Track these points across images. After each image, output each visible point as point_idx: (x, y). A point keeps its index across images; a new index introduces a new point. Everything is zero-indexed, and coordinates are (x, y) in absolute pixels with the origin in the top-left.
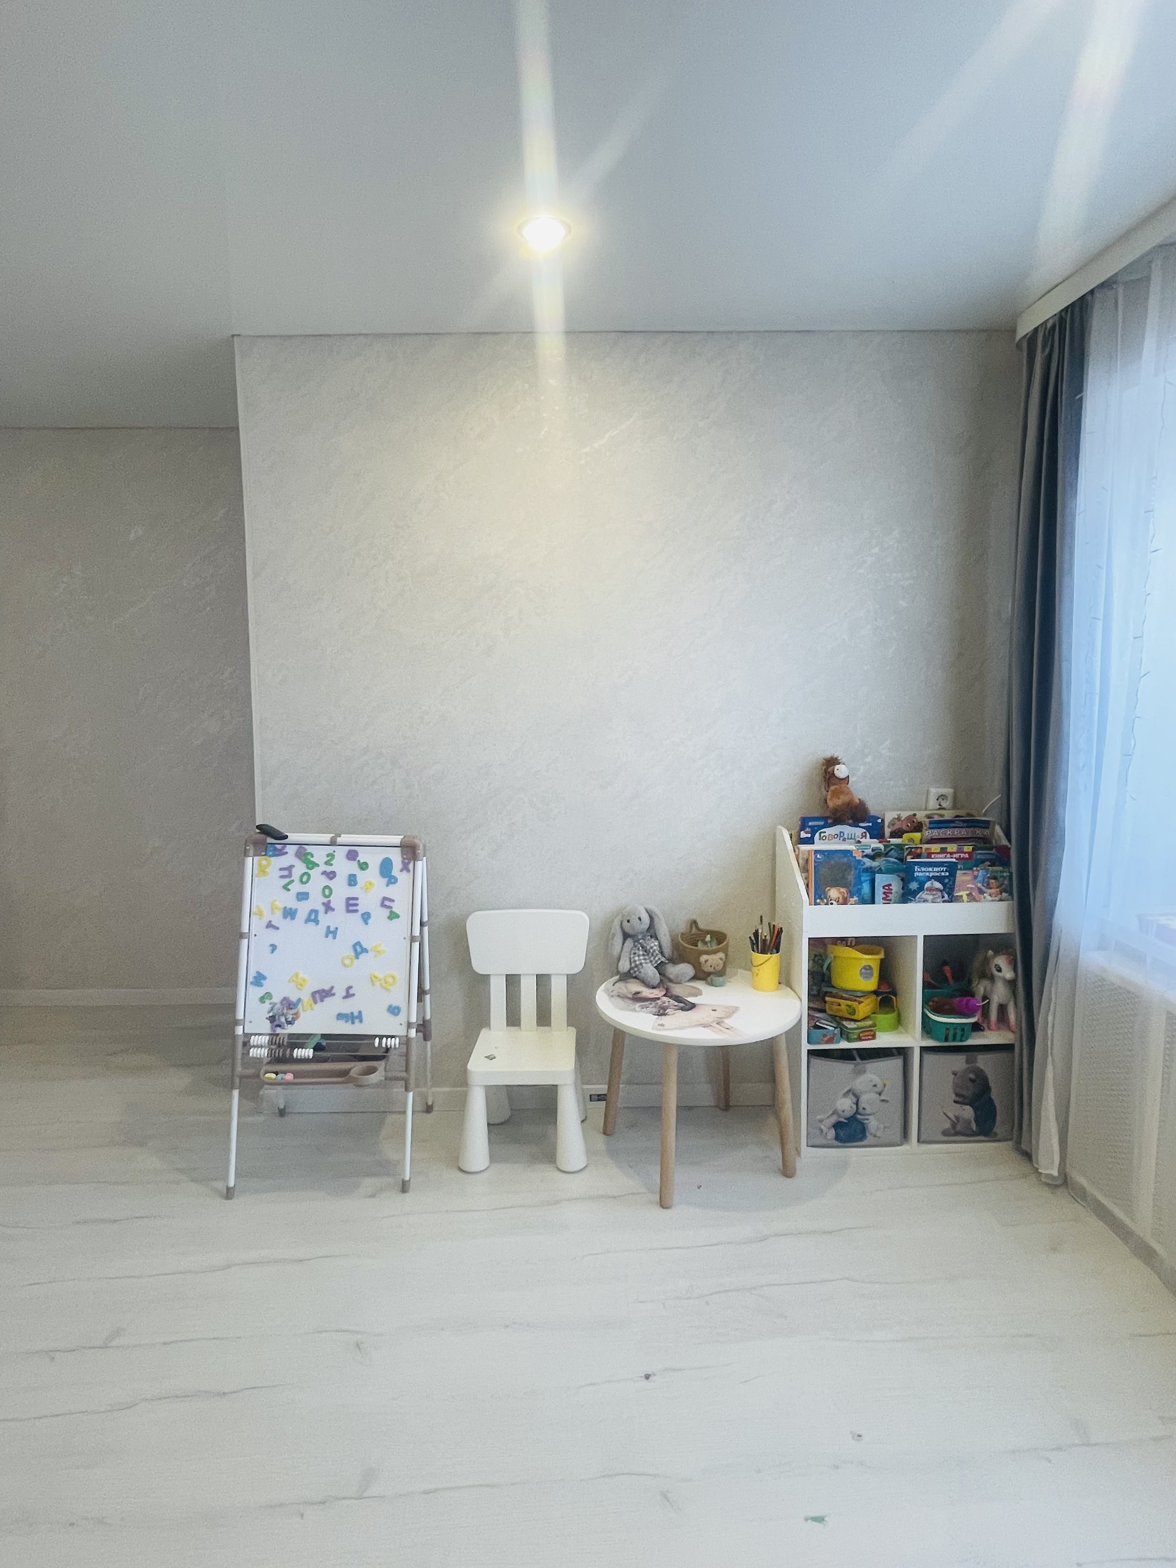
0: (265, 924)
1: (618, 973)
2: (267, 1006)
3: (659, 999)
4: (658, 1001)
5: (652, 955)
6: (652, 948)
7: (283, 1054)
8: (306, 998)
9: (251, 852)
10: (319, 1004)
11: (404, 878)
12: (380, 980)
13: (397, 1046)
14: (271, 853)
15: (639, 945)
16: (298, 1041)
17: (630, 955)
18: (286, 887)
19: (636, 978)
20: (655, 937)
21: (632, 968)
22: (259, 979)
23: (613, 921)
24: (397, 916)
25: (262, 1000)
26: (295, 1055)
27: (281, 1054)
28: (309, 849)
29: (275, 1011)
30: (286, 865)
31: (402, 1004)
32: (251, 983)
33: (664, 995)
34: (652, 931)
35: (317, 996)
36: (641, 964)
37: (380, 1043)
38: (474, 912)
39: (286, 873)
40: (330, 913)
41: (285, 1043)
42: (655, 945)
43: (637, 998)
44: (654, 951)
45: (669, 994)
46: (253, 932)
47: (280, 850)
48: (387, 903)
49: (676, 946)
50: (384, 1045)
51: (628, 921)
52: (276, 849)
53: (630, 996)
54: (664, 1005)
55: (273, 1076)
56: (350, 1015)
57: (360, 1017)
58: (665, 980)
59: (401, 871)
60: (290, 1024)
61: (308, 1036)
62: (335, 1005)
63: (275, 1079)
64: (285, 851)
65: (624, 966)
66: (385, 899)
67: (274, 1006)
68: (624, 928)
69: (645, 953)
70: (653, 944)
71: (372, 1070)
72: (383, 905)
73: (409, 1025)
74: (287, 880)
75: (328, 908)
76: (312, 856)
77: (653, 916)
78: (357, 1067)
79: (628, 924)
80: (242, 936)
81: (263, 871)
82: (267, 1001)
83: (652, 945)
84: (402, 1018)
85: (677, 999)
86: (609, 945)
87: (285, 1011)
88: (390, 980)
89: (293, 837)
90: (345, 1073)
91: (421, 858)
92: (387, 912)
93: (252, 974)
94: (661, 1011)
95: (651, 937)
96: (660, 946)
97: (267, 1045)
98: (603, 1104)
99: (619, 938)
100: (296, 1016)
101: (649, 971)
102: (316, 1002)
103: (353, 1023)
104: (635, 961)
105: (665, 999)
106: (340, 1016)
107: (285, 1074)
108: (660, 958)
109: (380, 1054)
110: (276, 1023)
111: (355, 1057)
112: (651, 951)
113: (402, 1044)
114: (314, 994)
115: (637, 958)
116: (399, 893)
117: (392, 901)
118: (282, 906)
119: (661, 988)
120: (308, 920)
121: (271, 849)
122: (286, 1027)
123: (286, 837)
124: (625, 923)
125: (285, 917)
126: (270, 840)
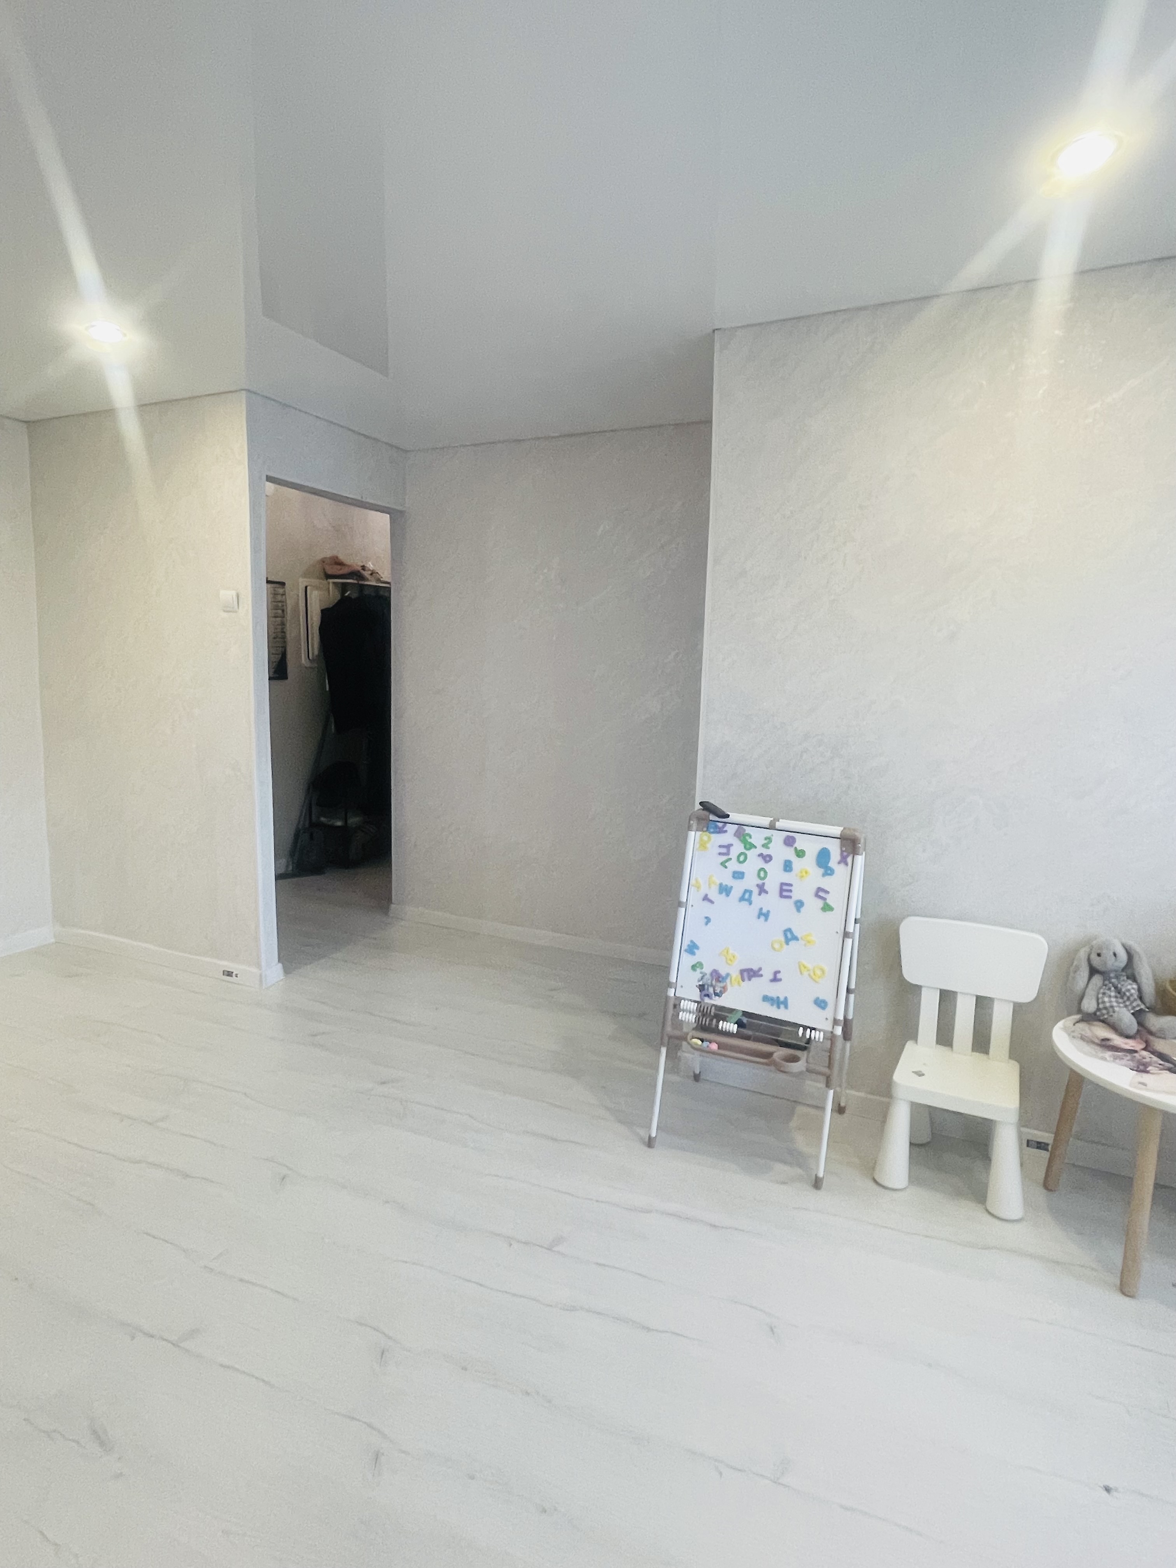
0: (702, 896)
1: (1079, 1011)
2: (697, 974)
3: (1136, 1052)
4: (1136, 1055)
5: (1128, 999)
6: (1129, 990)
7: (709, 1024)
8: (735, 975)
9: (695, 827)
10: (747, 982)
11: (841, 871)
12: (808, 970)
13: (821, 1040)
14: (712, 830)
15: (1111, 985)
16: (723, 1013)
17: (1098, 993)
18: (723, 864)
19: (1103, 1021)
20: (1133, 978)
21: (1098, 1009)
22: (692, 948)
23: (1076, 951)
24: (831, 909)
25: (694, 968)
26: (720, 1027)
27: (707, 1023)
28: (748, 830)
29: (704, 980)
30: (726, 844)
31: (830, 999)
32: (686, 951)
33: (1145, 1049)
34: (1129, 971)
35: (745, 974)
36: (1112, 1007)
37: (804, 1034)
38: (908, 916)
39: (724, 850)
40: (763, 895)
41: (712, 1014)
42: (1133, 989)
43: (1105, 1045)
44: (1132, 995)
45: (1149, 1049)
46: (690, 903)
47: (720, 828)
48: (821, 894)
49: (1161, 992)
50: (808, 1037)
51: (1099, 955)
52: (716, 826)
53: (1097, 1041)
54: (1144, 1060)
55: (700, 1042)
56: (776, 999)
57: (785, 1003)
58: (1144, 1032)
59: (839, 863)
60: (719, 996)
61: (731, 1011)
62: (762, 986)
63: (701, 1046)
64: (725, 829)
65: (1089, 1005)
66: (820, 889)
67: (704, 976)
68: (1092, 962)
69: (1119, 995)
70: (1131, 988)
71: (795, 1059)
72: (817, 895)
73: (836, 1022)
74: (724, 858)
75: (762, 890)
76: (750, 837)
77: (1133, 952)
78: (780, 1053)
79: (1098, 958)
80: (680, 904)
81: (703, 845)
82: (698, 970)
83: (1129, 987)
84: (829, 1013)
85: (1162, 1056)
86: (1070, 978)
87: (714, 982)
88: (818, 972)
89: (734, 817)
90: (768, 1055)
91: (861, 852)
92: (820, 903)
93: (686, 943)
94: (1141, 1067)
95: (1128, 978)
96: (1139, 990)
97: (695, 1011)
98: (1045, 1155)
99: (1084, 973)
100: (724, 989)
101: (1125, 1017)
102: (743, 980)
103: (779, 1007)
104: (1104, 1002)
105: (1145, 1053)
106: (766, 998)
107: (710, 1043)
108: (1140, 1006)
109: (803, 1044)
110: (705, 992)
111: (777, 1041)
112: (1128, 994)
113: (827, 1039)
114: (742, 972)
115: (1106, 999)
116: (836, 884)
117: (827, 892)
118: (718, 882)
119: (1139, 1040)
120: (742, 899)
121: (713, 826)
122: (714, 998)
123: (728, 816)
124: (1094, 956)
125: (721, 892)
126: (712, 817)
